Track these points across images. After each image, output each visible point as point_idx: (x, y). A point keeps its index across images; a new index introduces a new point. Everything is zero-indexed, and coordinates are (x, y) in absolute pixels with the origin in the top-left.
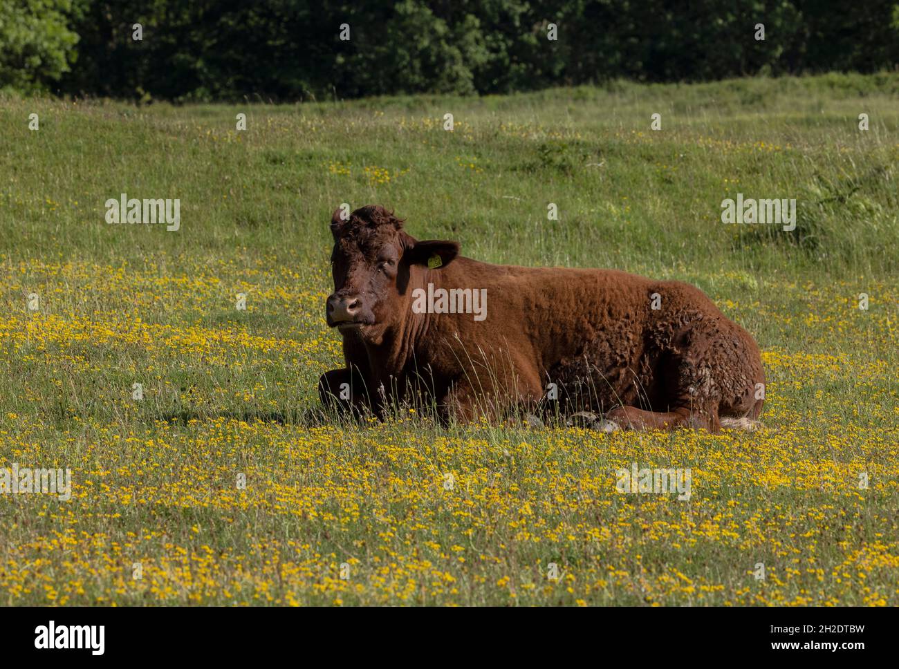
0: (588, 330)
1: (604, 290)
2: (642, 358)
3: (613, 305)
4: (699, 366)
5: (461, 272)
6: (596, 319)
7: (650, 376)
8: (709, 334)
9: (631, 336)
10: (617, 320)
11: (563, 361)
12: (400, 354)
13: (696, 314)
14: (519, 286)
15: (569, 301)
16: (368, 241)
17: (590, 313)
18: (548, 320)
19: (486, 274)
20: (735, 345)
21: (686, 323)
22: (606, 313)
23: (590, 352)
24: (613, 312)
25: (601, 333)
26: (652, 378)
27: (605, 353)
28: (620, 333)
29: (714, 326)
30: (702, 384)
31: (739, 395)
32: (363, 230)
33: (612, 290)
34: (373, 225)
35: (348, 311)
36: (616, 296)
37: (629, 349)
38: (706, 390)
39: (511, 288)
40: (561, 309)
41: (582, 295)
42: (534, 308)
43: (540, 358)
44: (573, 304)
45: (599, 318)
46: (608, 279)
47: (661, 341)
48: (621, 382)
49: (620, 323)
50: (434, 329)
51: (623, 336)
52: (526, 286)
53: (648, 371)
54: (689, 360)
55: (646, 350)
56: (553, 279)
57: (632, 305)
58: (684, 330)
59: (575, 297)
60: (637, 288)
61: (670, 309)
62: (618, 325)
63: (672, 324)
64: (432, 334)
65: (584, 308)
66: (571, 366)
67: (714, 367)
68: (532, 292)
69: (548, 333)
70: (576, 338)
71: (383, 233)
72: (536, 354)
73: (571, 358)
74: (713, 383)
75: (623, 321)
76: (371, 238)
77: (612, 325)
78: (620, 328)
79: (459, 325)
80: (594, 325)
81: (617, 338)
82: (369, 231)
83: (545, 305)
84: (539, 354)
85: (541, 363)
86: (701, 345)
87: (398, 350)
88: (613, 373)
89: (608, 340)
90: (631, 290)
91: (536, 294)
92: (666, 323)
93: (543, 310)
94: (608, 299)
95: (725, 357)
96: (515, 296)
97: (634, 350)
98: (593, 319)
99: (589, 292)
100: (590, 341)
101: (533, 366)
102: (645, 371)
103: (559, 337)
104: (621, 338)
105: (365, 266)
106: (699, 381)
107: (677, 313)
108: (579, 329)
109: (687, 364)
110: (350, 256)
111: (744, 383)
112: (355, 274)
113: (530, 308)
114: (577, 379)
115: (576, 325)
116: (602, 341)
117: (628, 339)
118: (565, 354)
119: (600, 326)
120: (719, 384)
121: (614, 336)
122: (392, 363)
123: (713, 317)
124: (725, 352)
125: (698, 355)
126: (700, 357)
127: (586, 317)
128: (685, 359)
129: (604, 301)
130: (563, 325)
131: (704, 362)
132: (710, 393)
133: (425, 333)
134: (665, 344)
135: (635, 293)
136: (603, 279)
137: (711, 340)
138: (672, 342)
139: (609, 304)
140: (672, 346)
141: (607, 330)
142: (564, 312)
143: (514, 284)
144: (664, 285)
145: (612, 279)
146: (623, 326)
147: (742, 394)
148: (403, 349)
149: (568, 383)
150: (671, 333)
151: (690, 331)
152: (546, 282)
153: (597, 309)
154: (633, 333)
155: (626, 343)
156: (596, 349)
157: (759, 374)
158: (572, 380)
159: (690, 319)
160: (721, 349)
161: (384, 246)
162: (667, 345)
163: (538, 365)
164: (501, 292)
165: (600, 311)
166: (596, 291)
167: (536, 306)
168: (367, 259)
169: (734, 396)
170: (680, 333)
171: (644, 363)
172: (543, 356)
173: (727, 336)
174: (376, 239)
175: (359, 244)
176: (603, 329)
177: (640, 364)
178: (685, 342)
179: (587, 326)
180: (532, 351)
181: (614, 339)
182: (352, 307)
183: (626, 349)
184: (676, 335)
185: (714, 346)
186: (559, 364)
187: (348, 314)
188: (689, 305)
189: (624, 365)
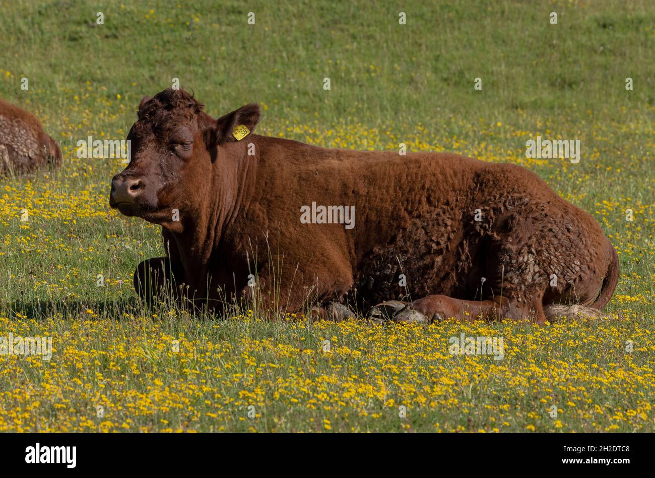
0: (404, 217)
1: (426, 176)
2: (461, 245)
3: (432, 191)
4: (519, 253)
5: (282, 156)
6: (412, 207)
7: (469, 264)
8: (536, 219)
9: (449, 222)
10: (435, 207)
11: (376, 249)
12: (206, 241)
13: (521, 199)
14: (339, 171)
15: (388, 187)
16: (162, 122)
17: (407, 200)
18: (364, 207)
19: (309, 158)
20: (568, 230)
21: (510, 207)
22: (424, 199)
23: (404, 240)
24: (432, 199)
25: (417, 221)
26: (471, 265)
27: (419, 240)
28: (437, 220)
29: (543, 210)
30: (522, 271)
31: (571, 282)
32: (159, 112)
33: (434, 175)
34: (169, 107)
35: (130, 191)
36: (437, 181)
37: (446, 235)
38: (529, 278)
39: (330, 173)
40: (379, 196)
41: (403, 181)
42: (350, 194)
43: (352, 246)
44: (391, 191)
45: (416, 205)
46: (433, 164)
47: (481, 226)
48: (435, 270)
49: (439, 210)
50: (243, 217)
51: (441, 222)
52: (346, 171)
53: (467, 258)
54: (509, 246)
55: (466, 236)
56: (377, 164)
57: (454, 190)
58: (505, 215)
59: (395, 183)
60: (464, 171)
61: (494, 193)
62: (435, 213)
63: (494, 209)
64: (240, 222)
65: (403, 195)
66: (383, 255)
67: (539, 253)
68: (351, 177)
69: (363, 219)
70: (391, 226)
71: (179, 115)
72: (348, 242)
73: (384, 247)
74: (537, 269)
75: (442, 208)
76: (166, 120)
77: (430, 212)
78: (438, 215)
79: (268, 212)
80: (410, 213)
81: (433, 225)
82: (165, 113)
83: (363, 191)
84: (352, 241)
85: (353, 251)
86: (525, 230)
87: (202, 237)
88: (427, 260)
89: (423, 227)
90: (455, 174)
91: (356, 180)
92: (487, 208)
93: (360, 196)
94: (427, 186)
95: (556, 242)
96: (332, 181)
97: (452, 236)
98: (409, 207)
99: (409, 178)
100: (404, 229)
101: (344, 254)
102: (463, 258)
103: (374, 225)
104: (438, 224)
105: (156, 147)
106: (520, 268)
107: (500, 197)
108: (395, 217)
109: (507, 251)
110: (142, 137)
111: (577, 269)
112: (143, 155)
113: (346, 194)
114: (389, 268)
115: (392, 213)
116: (418, 229)
117: (446, 225)
118: (379, 242)
119: (415, 213)
120: (545, 271)
121: (431, 223)
122: (197, 251)
123: (543, 201)
124: (555, 237)
125: (520, 241)
126: (523, 243)
127: (403, 204)
128: (505, 245)
129: (423, 187)
130: (379, 212)
131: (526, 248)
132: (533, 280)
133: (233, 220)
134: (485, 229)
135: (459, 176)
136: (427, 163)
137: (539, 225)
138: (493, 227)
139: (428, 190)
140: (492, 232)
141: (424, 217)
142: (381, 199)
143: (334, 169)
144: (491, 169)
145: (437, 163)
146: (441, 213)
147: (575, 280)
148: (208, 236)
149: (380, 272)
150: (492, 218)
151: (512, 215)
152: (369, 167)
153: (415, 196)
154: (452, 219)
155: (443, 229)
156: (410, 237)
157: (598, 259)
158: (384, 269)
159: (514, 204)
160: (551, 234)
161: (177, 128)
162: (488, 230)
163: (350, 253)
164: (318, 177)
165: (417, 199)
166: (416, 177)
167: (353, 192)
168: (158, 140)
169: (565, 282)
170: (501, 218)
171: (463, 249)
172: (356, 244)
173: (558, 220)
174: (170, 121)
175: (153, 127)
176: (419, 217)
177: (458, 250)
178: (506, 228)
179: (403, 213)
180: (344, 238)
181: (430, 227)
182: (134, 187)
183: (442, 235)
184: (496, 220)
185: (542, 231)
186: (371, 252)
187: (129, 195)
188: (513, 189)
189: (439, 252)
